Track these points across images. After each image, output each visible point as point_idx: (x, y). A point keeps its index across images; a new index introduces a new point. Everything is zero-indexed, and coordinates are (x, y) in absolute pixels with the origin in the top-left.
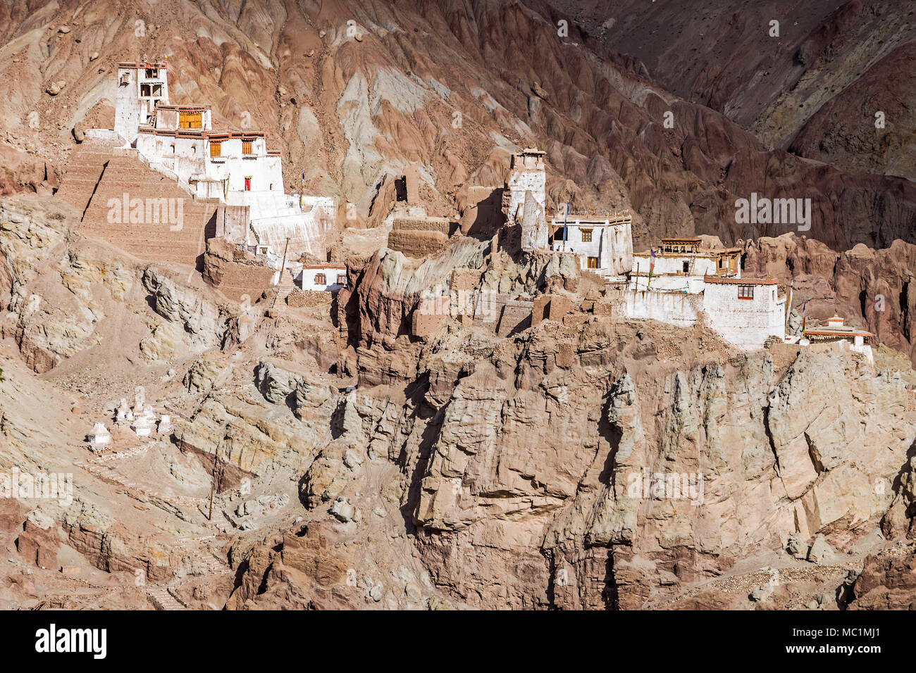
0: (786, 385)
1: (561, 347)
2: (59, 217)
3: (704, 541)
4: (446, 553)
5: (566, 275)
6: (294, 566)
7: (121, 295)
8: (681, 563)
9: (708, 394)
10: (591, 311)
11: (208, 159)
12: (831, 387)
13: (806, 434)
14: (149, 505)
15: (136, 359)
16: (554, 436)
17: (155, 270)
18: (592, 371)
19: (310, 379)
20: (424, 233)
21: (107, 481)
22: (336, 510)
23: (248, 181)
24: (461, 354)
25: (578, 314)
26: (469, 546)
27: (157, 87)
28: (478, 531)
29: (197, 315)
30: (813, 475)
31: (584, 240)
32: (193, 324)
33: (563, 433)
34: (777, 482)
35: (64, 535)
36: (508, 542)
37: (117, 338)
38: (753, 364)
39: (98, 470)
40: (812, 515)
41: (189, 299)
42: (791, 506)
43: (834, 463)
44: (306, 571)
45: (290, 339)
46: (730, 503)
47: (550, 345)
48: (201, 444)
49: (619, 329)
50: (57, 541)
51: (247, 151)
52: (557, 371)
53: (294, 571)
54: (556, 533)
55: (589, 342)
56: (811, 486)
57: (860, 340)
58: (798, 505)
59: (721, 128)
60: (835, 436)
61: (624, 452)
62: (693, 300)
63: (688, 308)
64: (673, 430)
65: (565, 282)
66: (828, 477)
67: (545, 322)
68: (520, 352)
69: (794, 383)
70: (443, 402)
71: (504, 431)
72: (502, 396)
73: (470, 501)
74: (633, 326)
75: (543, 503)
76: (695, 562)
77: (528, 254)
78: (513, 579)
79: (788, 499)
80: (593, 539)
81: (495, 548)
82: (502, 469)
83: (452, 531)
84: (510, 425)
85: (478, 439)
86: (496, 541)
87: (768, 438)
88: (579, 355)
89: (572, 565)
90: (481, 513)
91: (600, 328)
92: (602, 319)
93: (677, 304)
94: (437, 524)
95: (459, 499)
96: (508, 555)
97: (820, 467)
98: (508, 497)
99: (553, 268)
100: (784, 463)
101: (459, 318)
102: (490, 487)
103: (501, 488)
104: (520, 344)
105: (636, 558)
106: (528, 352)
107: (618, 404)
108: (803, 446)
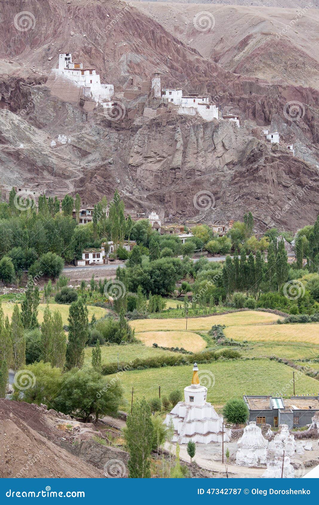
0: (217, 130)
1: (163, 121)
3: (198, 168)
4: (136, 172)
5: (165, 103)
8: (192, 173)
10: (170, 112)
11: (81, 76)
12: (229, 130)
13: (223, 142)
18: (171, 127)
21: (55, 155)
22: (109, 161)
23: (91, 81)
25: (167, 113)
26: (141, 170)
27: (69, 59)
28: (143, 167)
30: (223, 151)
31: (170, 95)
32: (77, 116)
34: (215, 153)
35: (45, 168)
36: (151, 169)
38: (210, 125)
39: (53, 152)
40: (224, 161)
42: (219, 159)
43: (229, 148)
44: (102, 176)
45: (100, 120)
46: (204, 159)
47: (160, 120)
49: (177, 116)
51: (91, 73)
52: (162, 127)
55: (170, 120)
56: (223, 154)
57: (236, 118)
58: (221, 158)
59: (214, 66)
60: (229, 142)
61: (178, 146)
62: (195, 109)
63: (194, 111)
64: (190, 141)
65: (164, 105)
66: (228, 152)
67: (159, 115)
68: (153, 122)
69: (219, 129)
70: (135, 135)
71: (149, 142)
72: (149, 133)
73: (142, 159)
74: (181, 116)
75: (159, 159)
76: (195, 173)
77: (156, 98)
78: (152, 177)
79: (218, 157)
80: (171, 168)
81: (147, 170)
82: (149, 151)
83: (137, 166)
84: (151, 140)
85: (143, 144)
86: (148, 168)
87: (213, 142)
88: (167, 123)
89: (166, 174)
90: (144, 162)
91: (173, 116)
92: (173, 114)
93: (191, 110)
94: (134, 164)
95: (139, 158)
96: (151, 172)
97: (226, 150)
98: (151, 158)
99: (162, 101)
100: (217, 148)
101: (140, 114)
102: (146, 155)
103: (149, 155)
104: (153, 120)
105: (181, 172)
106: (155, 122)
107: (177, 135)
108: (221, 144)
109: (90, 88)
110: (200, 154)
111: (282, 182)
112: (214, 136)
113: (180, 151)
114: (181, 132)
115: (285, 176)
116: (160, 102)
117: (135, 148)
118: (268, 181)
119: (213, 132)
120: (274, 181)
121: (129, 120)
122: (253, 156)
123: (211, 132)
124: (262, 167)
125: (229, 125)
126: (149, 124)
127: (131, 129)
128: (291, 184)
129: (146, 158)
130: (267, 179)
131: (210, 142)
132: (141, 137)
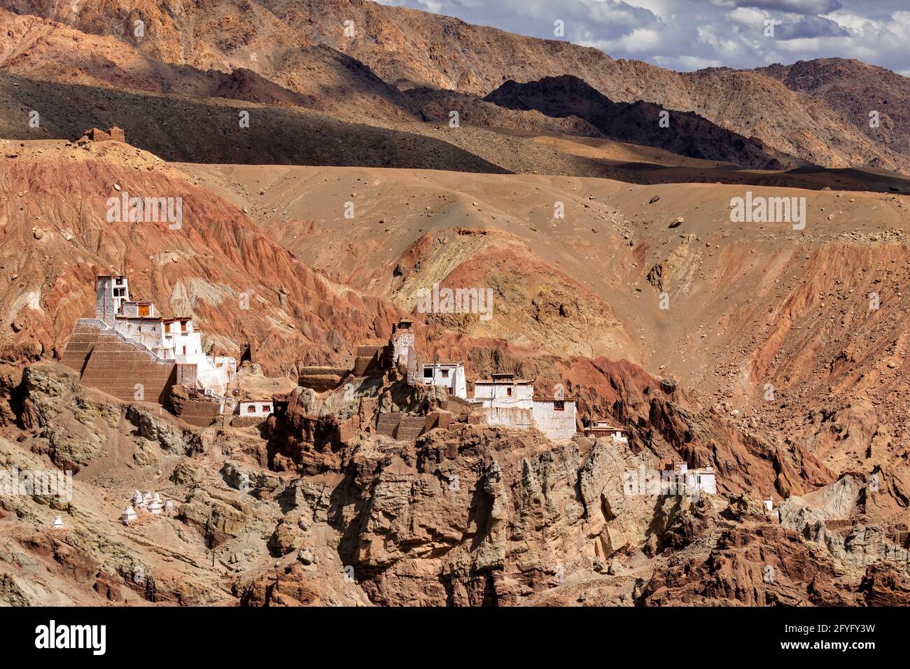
0: (590, 464)
1: (448, 445)
2: (66, 376)
3: (548, 565)
4: (378, 582)
5: (440, 399)
6: (285, 593)
7: (115, 424)
8: (534, 579)
9: (545, 472)
10: (466, 421)
11: (164, 334)
12: (614, 464)
13: (602, 496)
14: (172, 558)
15: (133, 465)
16: (447, 503)
17: (137, 407)
18: (470, 460)
19: (266, 474)
20: (324, 376)
21: (141, 543)
22: (304, 556)
23: (184, 348)
24: (376, 452)
25: (457, 423)
26: (394, 575)
27: (123, 290)
28: (399, 567)
29: (169, 435)
30: (604, 521)
31: (443, 376)
32: (168, 440)
33: (454, 500)
34: (586, 525)
35: (122, 579)
36: (419, 572)
37: (117, 451)
38: (568, 451)
39: (135, 537)
40: (606, 547)
41: (163, 426)
42: (593, 541)
43: (618, 512)
44: (293, 596)
45: (238, 448)
46: (559, 540)
47: (441, 444)
48: (197, 517)
49: (486, 432)
50: (118, 582)
51: (183, 329)
52: (446, 460)
53: (285, 596)
54: (451, 565)
55: (467, 441)
56: (605, 527)
57: (619, 434)
58: (598, 539)
60: (618, 495)
61: (497, 511)
62: (528, 412)
63: (525, 418)
64: (525, 495)
65: (440, 404)
66: (615, 521)
67: (436, 430)
68: (420, 449)
69: (594, 462)
70: (366, 484)
71: (415, 501)
72: (411, 478)
73: (394, 548)
74: (494, 430)
75: (441, 546)
76: (542, 579)
77: (411, 387)
78: (423, 596)
79: (592, 536)
80: (478, 567)
81: (411, 577)
82: (415, 526)
83: (382, 567)
84: (419, 497)
85: (398, 507)
86: (412, 572)
87: (580, 498)
88: (461, 450)
89: (464, 584)
90: (401, 554)
91: (474, 432)
92: (474, 426)
93: (519, 415)
94: (373, 562)
95: (385, 546)
96: (420, 580)
97: (609, 516)
98: (419, 543)
99: (432, 395)
100: (590, 513)
101: (368, 430)
102: (407, 537)
103: (414, 537)
104: (419, 444)
105: (505, 578)
106: (427, 449)
107: (491, 480)
108: (600, 502)
109: (196, 366)
110: (551, 529)
111: (778, 595)
112: (584, 481)
113: (500, 523)
114: (501, 474)
115: (783, 578)
116: (426, 397)
117: (374, 519)
118: (744, 592)
119: (579, 472)
120: (756, 594)
121: (338, 446)
122: (680, 531)
123: (573, 471)
124: (723, 557)
125: (615, 452)
126: (409, 453)
127: (351, 470)
128: (799, 599)
129: (406, 546)
130: (741, 588)
131: (572, 497)
132: (391, 488)
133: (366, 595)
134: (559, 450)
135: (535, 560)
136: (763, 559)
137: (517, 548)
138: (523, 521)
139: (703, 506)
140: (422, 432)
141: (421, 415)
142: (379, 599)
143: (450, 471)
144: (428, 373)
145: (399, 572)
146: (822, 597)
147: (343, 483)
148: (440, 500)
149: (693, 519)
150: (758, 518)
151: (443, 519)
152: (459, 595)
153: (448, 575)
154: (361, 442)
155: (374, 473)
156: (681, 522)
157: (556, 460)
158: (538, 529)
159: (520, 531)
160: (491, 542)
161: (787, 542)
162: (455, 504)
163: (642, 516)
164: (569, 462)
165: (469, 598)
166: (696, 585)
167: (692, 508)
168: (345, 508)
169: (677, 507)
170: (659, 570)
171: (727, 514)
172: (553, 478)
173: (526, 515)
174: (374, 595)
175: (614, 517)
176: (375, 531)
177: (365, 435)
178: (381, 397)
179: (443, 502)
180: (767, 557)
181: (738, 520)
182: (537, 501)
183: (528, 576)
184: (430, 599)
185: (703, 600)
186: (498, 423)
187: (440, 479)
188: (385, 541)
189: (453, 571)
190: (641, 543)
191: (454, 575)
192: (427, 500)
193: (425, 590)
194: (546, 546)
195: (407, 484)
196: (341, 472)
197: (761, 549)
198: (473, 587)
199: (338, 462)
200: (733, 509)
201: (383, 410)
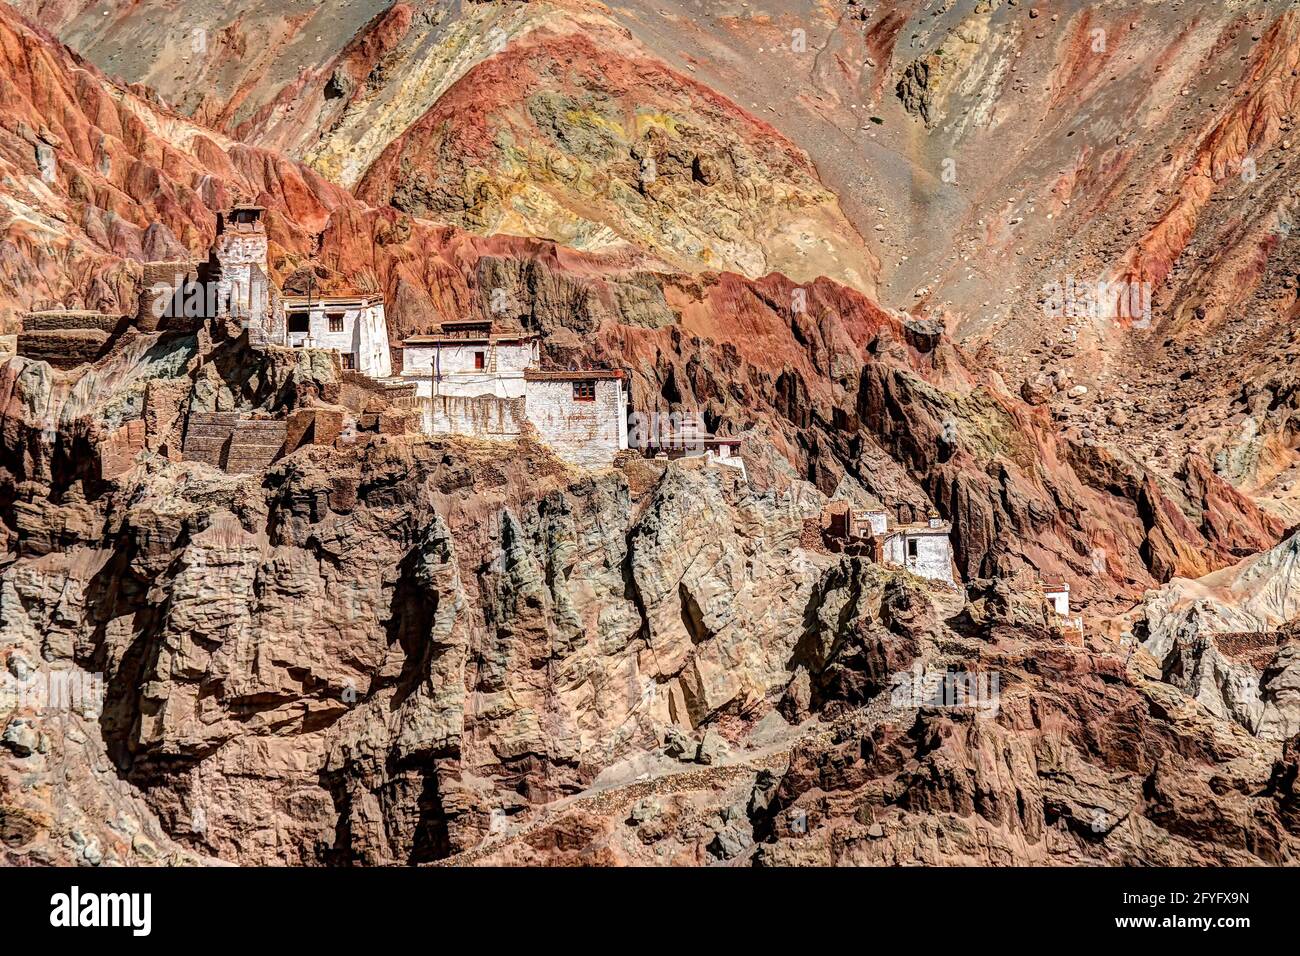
0: (654, 518)
1: (336, 482)
3: (559, 744)
4: (183, 790)
5: (323, 381)
8: (529, 777)
9: (551, 537)
10: (375, 428)
12: (709, 517)
13: (683, 588)
16: (335, 610)
18: (384, 513)
20: (74, 333)
22: (13, 738)
24: (179, 501)
26: (218, 775)
28: (229, 757)
30: (688, 645)
31: (333, 329)
33: (349, 604)
34: (646, 654)
36: (275, 767)
38: (604, 492)
40: (694, 702)
42: (665, 688)
43: (719, 623)
46: (587, 689)
47: (319, 479)
49: (418, 452)
52: (331, 516)
54: (346, 750)
55: (376, 473)
56: (691, 657)
58: (674, 685)
59: (301, 180)
60: (719, 586)
61: (443, 627)
62: (515, 405)
63: (508, 418)
64: (506, 591)
65: (321, 390)
66: (713, 643)
67: (310, 448)
68: (274, 492)
69: (663, 514)
70: (157, 572)
71: (261, 608)
72: (253, 556)
73: (217, 712)
74: (437, 446)
75: (323, 706)
76: (547, 776)
77: (258, 353)
78: (285, 820)
79: (661, 679)
80: (404, 753)
81: (257, 777)
82: (263, 663)
83: (192, 756)
84: (271, 600)
85: (225, 621)
86: (258, 766)
87: (633, 593)
88: (364, 491)
89: (374, 791)
90: (233, 727)
91: (392, 452)
92: (391, 439)
93: (494, 413)
94: (169, 747)
95: (199, 710)
96: (276, 785)
97: (700, 632)
98: (271, 701)
99: (302, 371)
100: (654, 626)
101: (163, 450)
102: (246, 689)
103: (261, 689)
104: (271, 481)
105: (466, 776)
106: (288, 492)
107: (429, 558)
108: (678, 600)
110: (567, 664)
111: (1071, 805)
112: (640, 557)
113: (451, 652)
114: (451, 543)
115: (1082, 765)
116: (291, 375)
117: (171, 650)
118: (993, 799)
119: (631, 535)
120: (1021, 802)
121: (98, 487)
122: (857, 663)
123: (615, 533)
124: (946, 721)
125: (711, 491)
126: (249, 502)
127: (125, 541)
128: (1120, 812)
129: (245, 707)
130: (986, 790)
131: (613, 592)
132: (209, 581)
133: (155, 823)
134: (585, 489)
135: (532, 734)
136: (1037, 723)
137: (489, 707)
138: (502, 648)
139: (908, 607)
140: (281, 454)
141: (280, 416)
142: (186, 830)
143: (339, 538)
144: (299, 322)
145: (230, 766)
146: (1177, 808)
147: (108, 570)
148: (318, 604)
149: (885, 635)
150: (1034, 633)
151: (326, 647)
152: (362, 815)
153: (339, 772)
154: (148, 479)
155: (174, 546)
156: (861, 642)
157: (578, 511)
158: (537, 664)
159: (496, 670)
160: (432, 695)
161: (1099, 685)
162: (352, 613)
163: (777, 632)
164: (606, 515)
165: (385, 823)
166: (888, 784)
167: (884, 613)
168: (113, 626)
169: (850, 611)
170: (805, 752)
171: (962, 623)
172: (569, 551)
173: (509, 634)
174: (174, 821)
175: (710, 635)
176: (174, 677)
177: (155, 460)
178: (196, 375)
179: (325, 609)
180: (1045, 721)
181: (986, 638)
182: (533, 603)
183: (515, 770)
184: (299, 825)
185: (901, 817)
186: (447, 430)
187: (318, 557)
188: (199, 698)
189: (349, 762)
190: (773, 691)
191: (351, 768)
192: (289, 606)
193: (287, 807)
194: (555, 703)
195: (243, 571)
196: (106, 545)
197: (1032, 701)
198: (393, 797)
199: (98, 525)
200: (973, 612)
201: (196, 406)
